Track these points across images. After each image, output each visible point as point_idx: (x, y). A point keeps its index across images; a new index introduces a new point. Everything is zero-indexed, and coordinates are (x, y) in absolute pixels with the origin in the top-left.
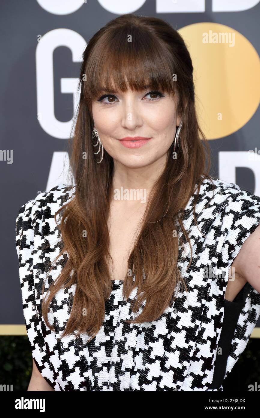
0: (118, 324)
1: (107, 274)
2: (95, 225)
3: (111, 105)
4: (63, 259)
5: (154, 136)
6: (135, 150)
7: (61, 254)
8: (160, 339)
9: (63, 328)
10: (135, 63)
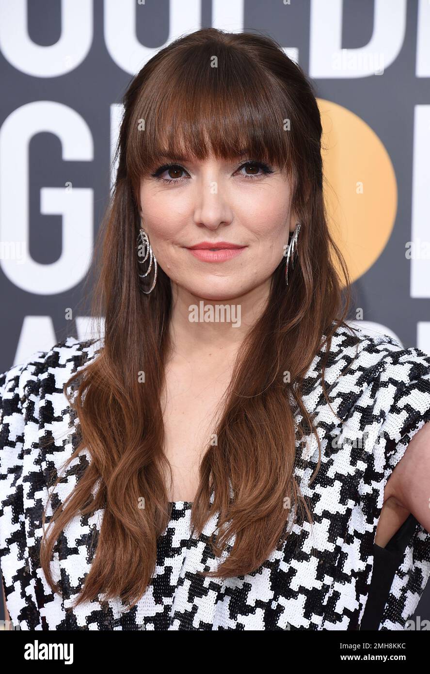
0: (181, 582)
1: (161, 489)
2: (138, 402)
3: (176, 184)
4: (80, 463)
5: (251, 244)
6: (216, 267)
7: (75, 455)
8: (257, 609)
9: (77, 590)
10: (225, 108)
